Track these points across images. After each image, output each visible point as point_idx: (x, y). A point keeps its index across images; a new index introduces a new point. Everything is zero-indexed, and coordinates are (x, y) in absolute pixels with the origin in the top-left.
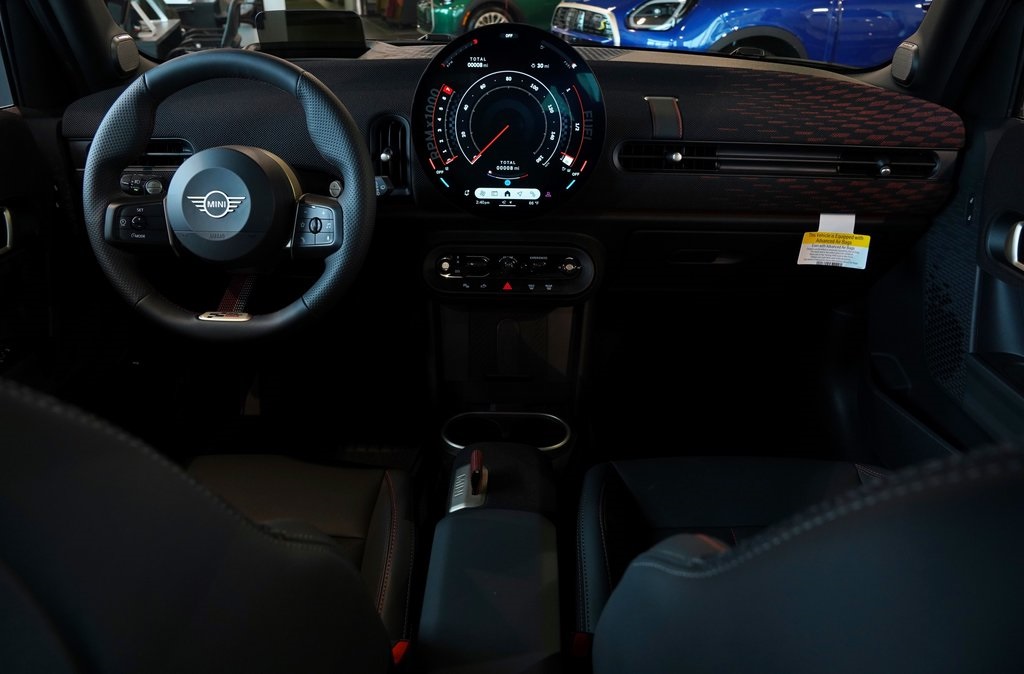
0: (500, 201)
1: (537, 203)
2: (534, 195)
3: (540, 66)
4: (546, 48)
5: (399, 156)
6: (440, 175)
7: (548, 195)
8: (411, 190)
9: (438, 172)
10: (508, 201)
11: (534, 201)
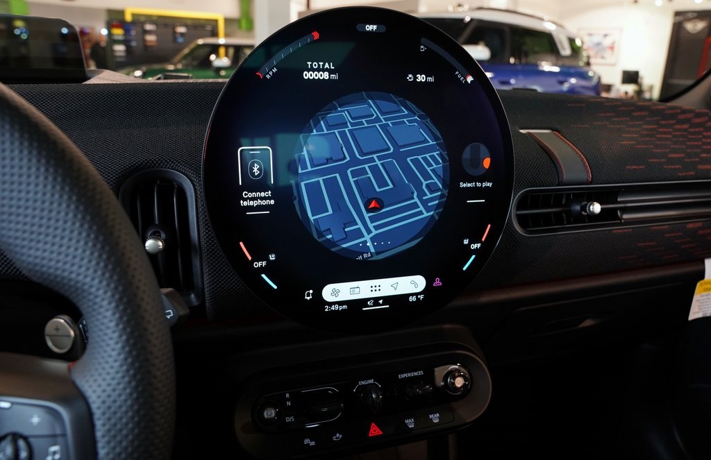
0: (364, 302)
1: (421, 297)
2: (416, 285)
3: (421, 78)
4: (429, 50)
5: (178, 241)
6: (261, 270)
7: (438, 283)
8: (201, 296)
9: (258, 265)
10: (376, 300)
11: (416, 294)
